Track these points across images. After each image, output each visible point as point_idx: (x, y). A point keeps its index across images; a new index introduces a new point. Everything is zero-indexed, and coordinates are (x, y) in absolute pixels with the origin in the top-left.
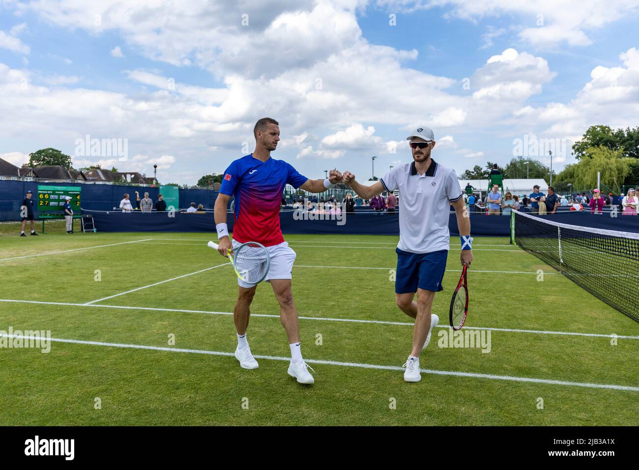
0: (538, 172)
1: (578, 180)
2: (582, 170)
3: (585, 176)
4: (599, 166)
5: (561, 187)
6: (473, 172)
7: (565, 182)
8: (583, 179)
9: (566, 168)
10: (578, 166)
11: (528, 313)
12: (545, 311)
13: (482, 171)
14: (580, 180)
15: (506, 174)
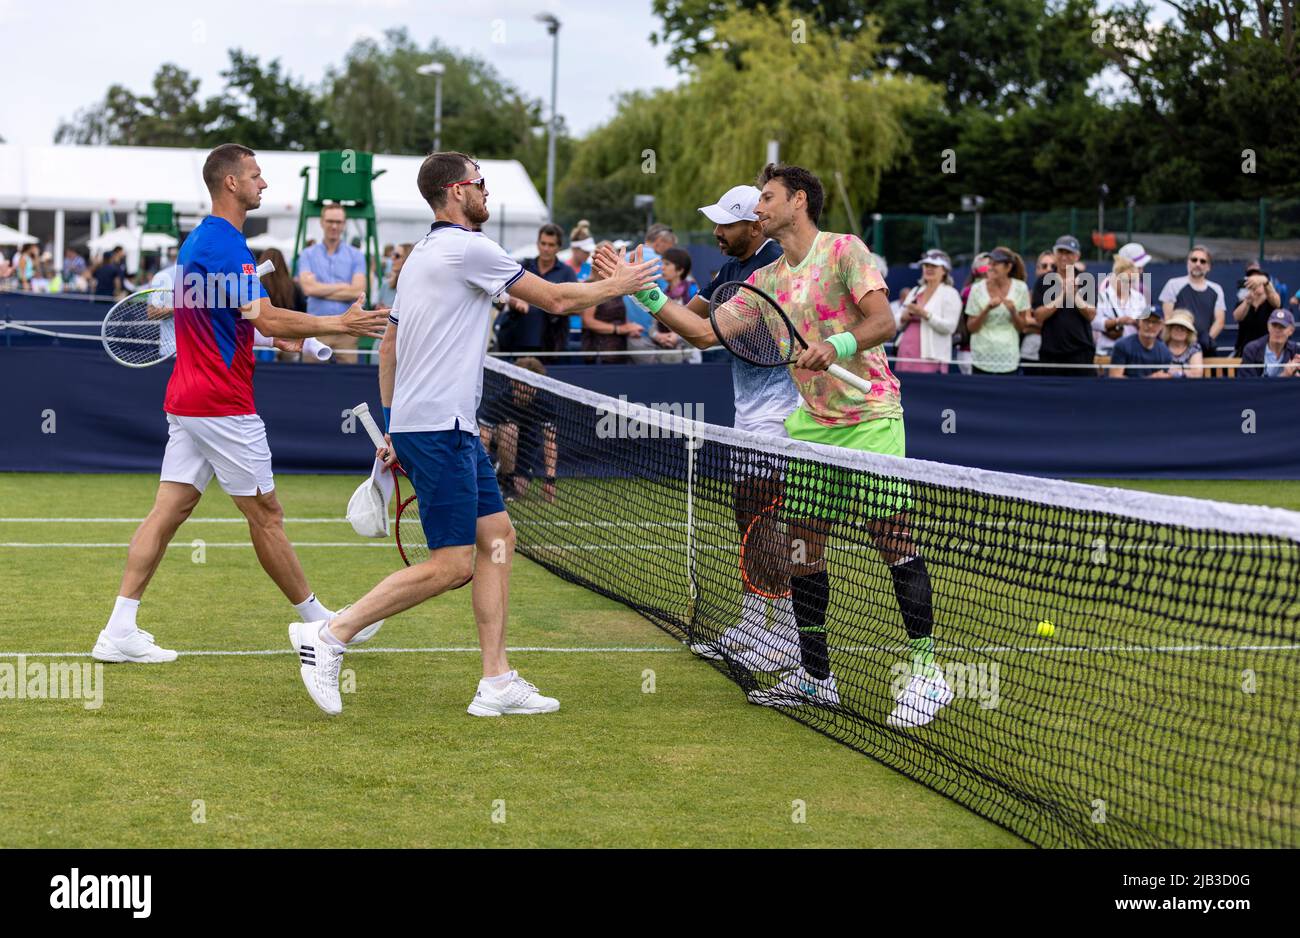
0: (489, 119)
1: (680, 175)
2: (698, 126)
3: (708, 157)
4: (773, 113)
5: (597, 207)
6: (148, 102)
7: (614, 184)
8: (703, 170)
9: (621, 108)
10: (682, 105)
11: (626, 817)
12: (683, 806)
13: (201, 98)
14: (688, 176)
15: (324, 125)
